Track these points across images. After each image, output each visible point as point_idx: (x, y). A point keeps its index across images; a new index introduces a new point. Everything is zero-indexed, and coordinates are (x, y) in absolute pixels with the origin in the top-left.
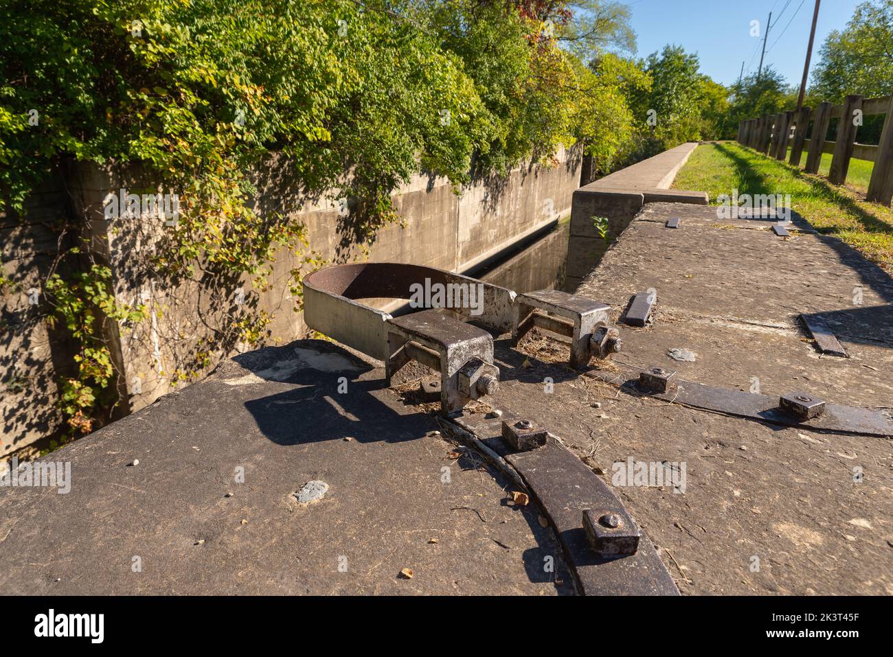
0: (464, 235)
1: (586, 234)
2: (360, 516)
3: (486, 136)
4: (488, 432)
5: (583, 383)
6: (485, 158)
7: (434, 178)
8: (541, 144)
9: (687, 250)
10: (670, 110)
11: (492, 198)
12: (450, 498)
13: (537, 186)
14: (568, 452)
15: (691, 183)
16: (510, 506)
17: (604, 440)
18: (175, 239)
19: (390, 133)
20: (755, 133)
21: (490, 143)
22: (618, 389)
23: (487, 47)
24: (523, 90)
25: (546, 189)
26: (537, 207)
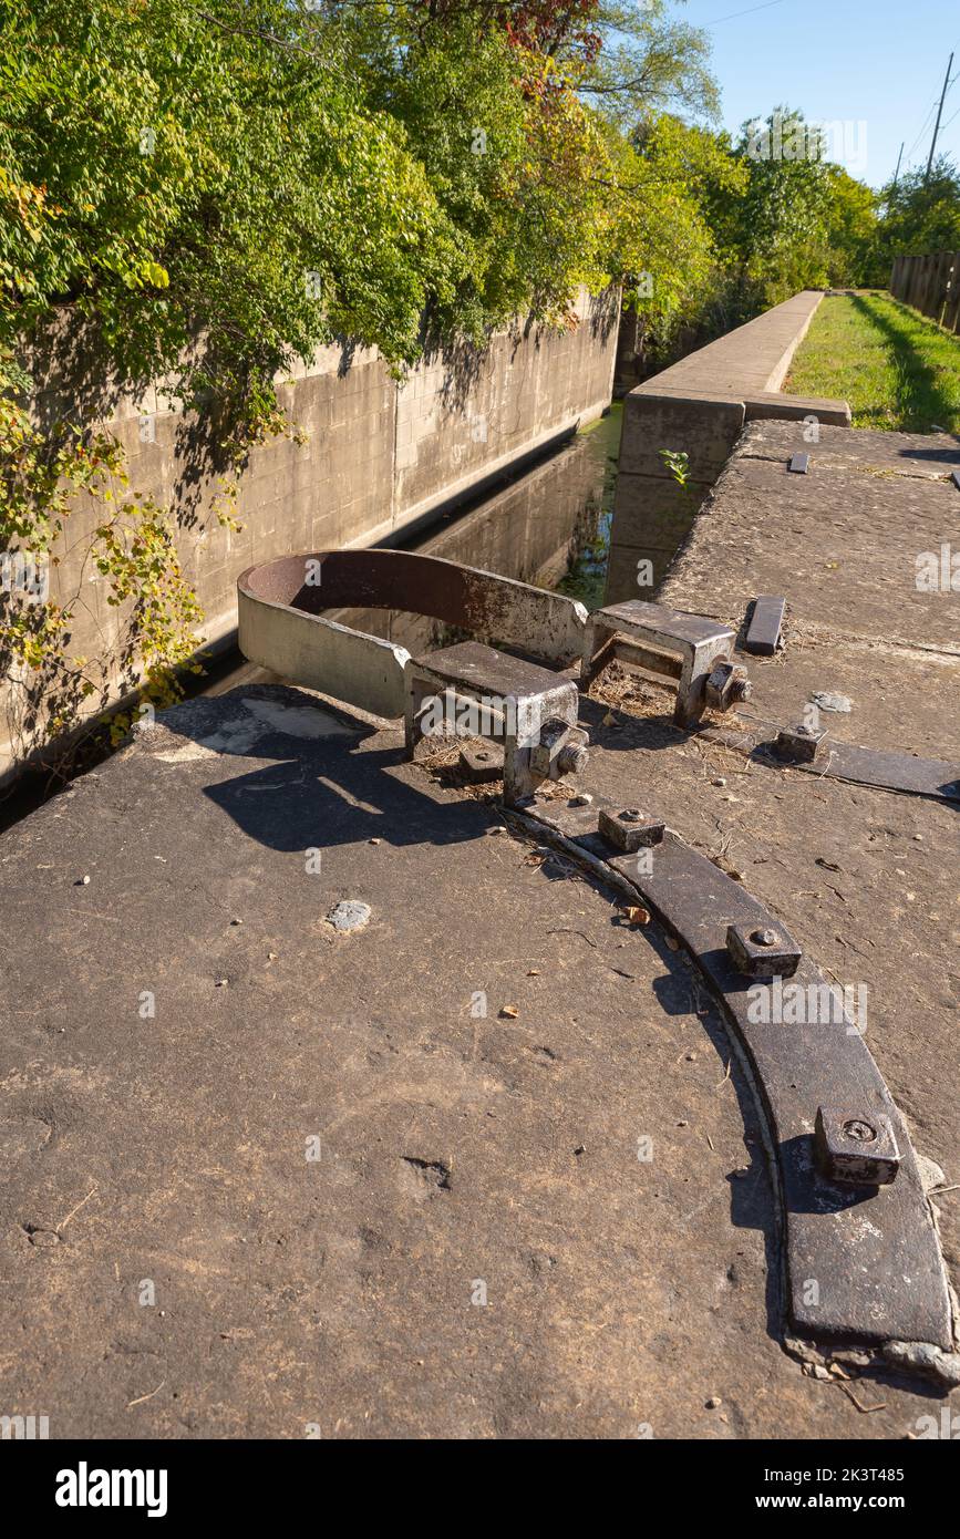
0: (407, 456)
1: (646, 470)
2: (427, 945)
3: (449, 272)
4: (577, 827)
5: (696, 749)
6: (447, 311)
7: (352, 350)
8: (548, 286)
9: (825, 517)
10: (775, 227)
11: (458, 386)
12: (542, 919)
13: (538, 364)
14: (690, 850)
15: (819, 380)
16: (624, 926)
17: (737, 833)
19: (272, 267)
20: (920, 281)
21: (456, 284)
22: (748, 757)
23: (448, 100)
24: (516, 185)
25: (556, 370)
26: (538, 401)
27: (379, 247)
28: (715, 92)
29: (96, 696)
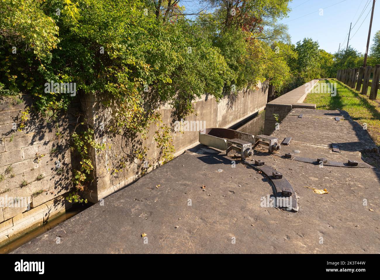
0: (220, 118)
1: (271, 119)
2: (230, 174)
3: (229, 79)
4: (252, 163)
5: (272, 156)
6: (228, 87)
7: (208, 96)
8: (251, 81)
9: (304, 125)
10: (307, 65)
11: (231, 103)
13: (249, 98)
14: (269, 166)
15: (312, 100)
16: (258, 173)
17: (277, 165)
18: (115, 119)
19: (193, 79)
20: (343, 76)
21: (231, 81)
22: (280, 157)
23: (229, 43)
24: (244, 60)
25: (253, 99)
26: (249, 106)
27: (215, 74)
28: (290, 38)
29: (152, 167)
